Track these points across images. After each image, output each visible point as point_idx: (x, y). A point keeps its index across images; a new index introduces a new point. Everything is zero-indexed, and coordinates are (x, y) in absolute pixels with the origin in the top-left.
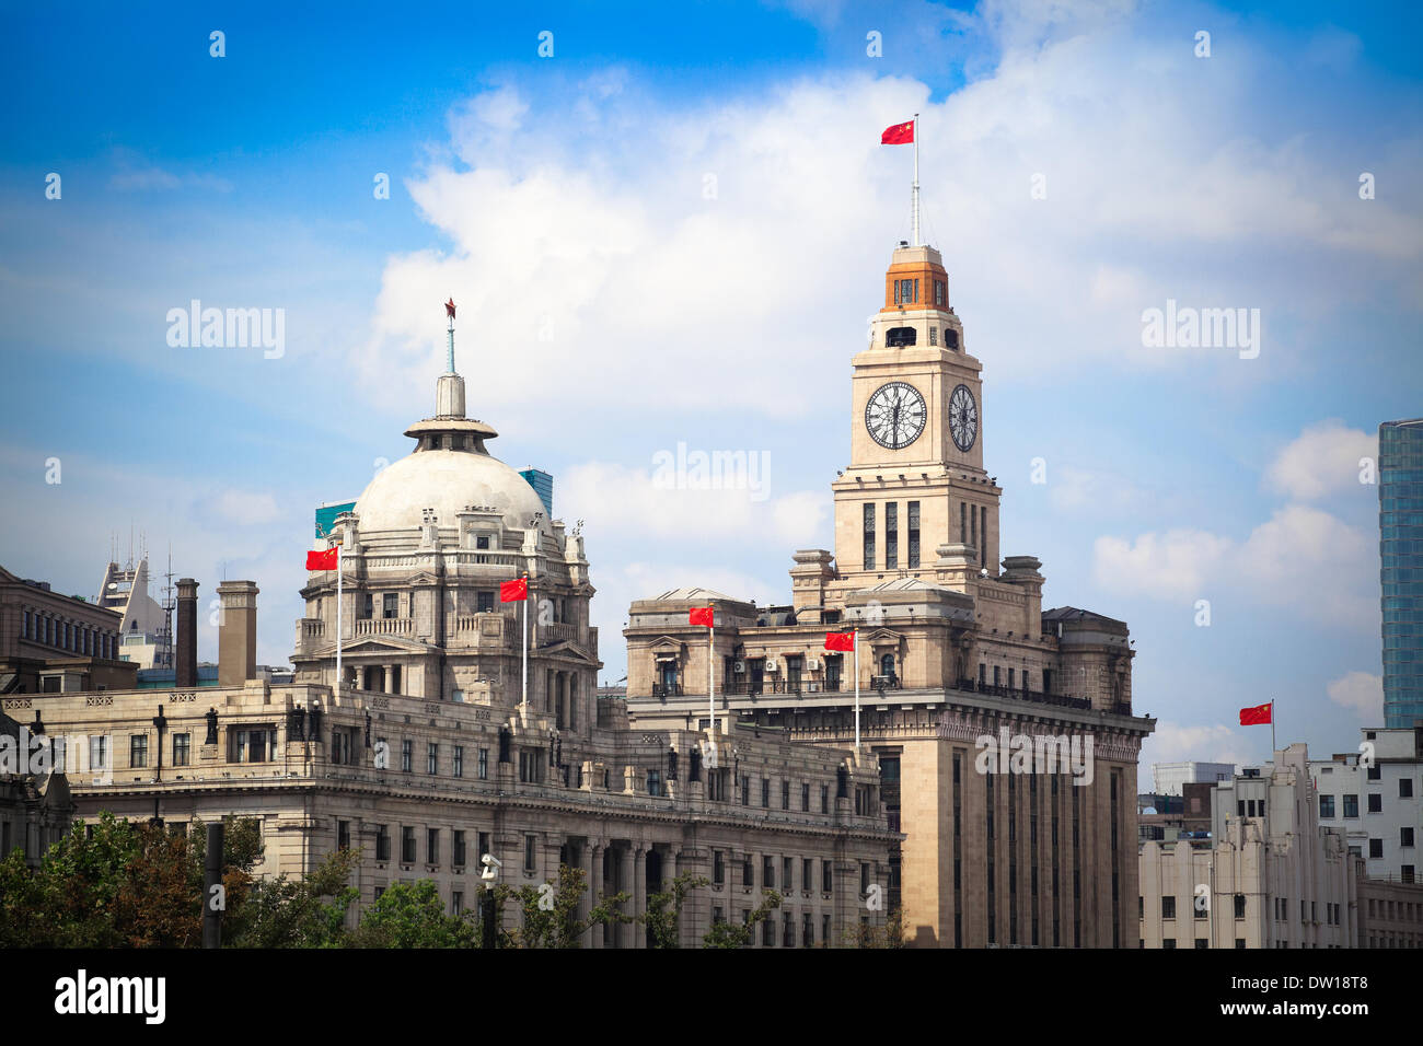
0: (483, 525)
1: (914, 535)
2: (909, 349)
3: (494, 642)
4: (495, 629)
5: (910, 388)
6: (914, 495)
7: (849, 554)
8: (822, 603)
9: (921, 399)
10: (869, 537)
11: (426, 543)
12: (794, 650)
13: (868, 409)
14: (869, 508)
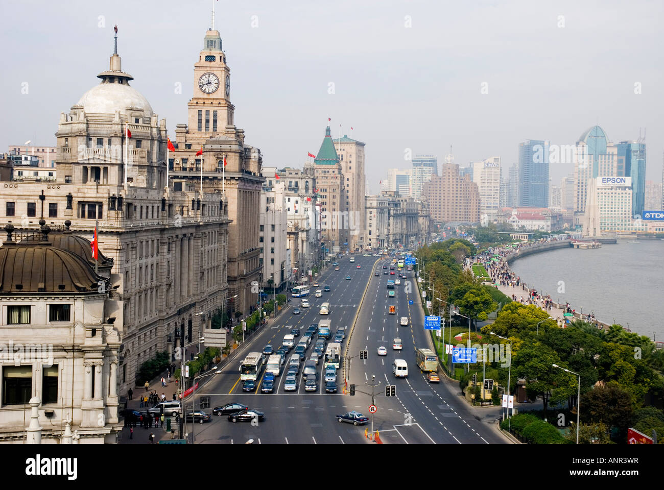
0: (137, 114)
1: (215, 121)
2: (213, 63)
3: (143, 160)
4: (144, 155)
5: (214, 75)
6: (215, 109)
7: (193, 126)
8: (186, 141)
9: (217, 79)
10: (200, 121)
11: (116, 120)
12: (185, 157)
13: (200, 80)
14: (200, 111)
